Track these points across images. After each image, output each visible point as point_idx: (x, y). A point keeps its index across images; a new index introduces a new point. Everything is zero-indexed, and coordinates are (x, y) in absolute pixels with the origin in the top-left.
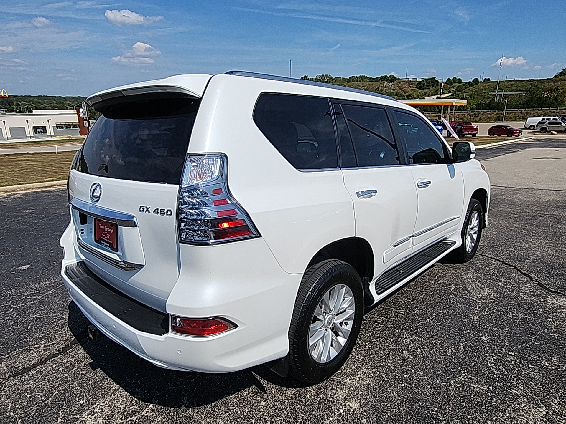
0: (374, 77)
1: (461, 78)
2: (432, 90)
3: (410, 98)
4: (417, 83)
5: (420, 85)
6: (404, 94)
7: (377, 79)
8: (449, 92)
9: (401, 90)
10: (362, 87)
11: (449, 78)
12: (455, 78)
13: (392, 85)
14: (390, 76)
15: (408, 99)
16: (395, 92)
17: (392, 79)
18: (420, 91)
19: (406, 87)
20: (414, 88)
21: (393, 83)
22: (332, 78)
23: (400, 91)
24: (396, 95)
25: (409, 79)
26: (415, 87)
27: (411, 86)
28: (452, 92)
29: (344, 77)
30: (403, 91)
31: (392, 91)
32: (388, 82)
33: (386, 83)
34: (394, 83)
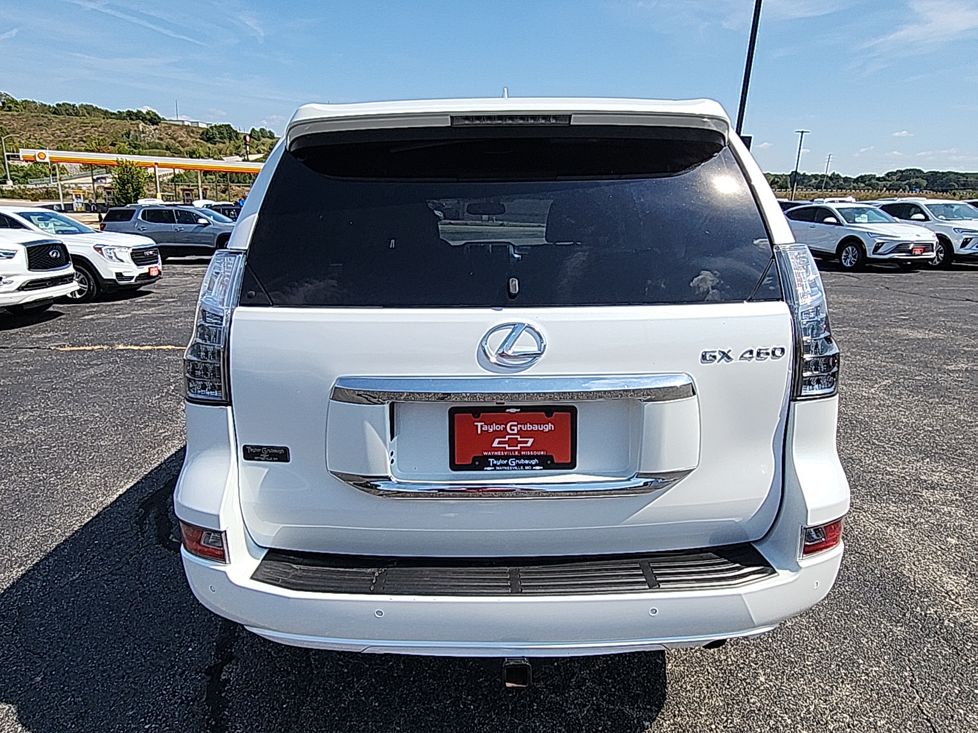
0: (113, 111)
1: (272, 131)
2: (229, 145)
3: (194, 156)
4: (201, 131)
5: (208, 136)
6: (181, 148)
7: (119, 116)
8: (259, 152)
9: (175, 140)
10: (92, 127)
11: (253, 129)
12: (264, 129)
13: (155, 130)
14: (148, 113)
15: (191, 157)
16: (164, 145)
17: (154, 120)
18: (210, 145)
19: (182, 135)
20: (198, 140)
21: (155, 126)
22: (16, 103)
23: (173, 141)
24: (167, 148)
25: (183, 121)
26: (200, 139)
27: (192, 134)
28: (262, 151)
29: (44, 103)
30: (179, 142)
31: (157, 141)
32: (146, 124)
33: (143, 124)
34: (158, 127)
